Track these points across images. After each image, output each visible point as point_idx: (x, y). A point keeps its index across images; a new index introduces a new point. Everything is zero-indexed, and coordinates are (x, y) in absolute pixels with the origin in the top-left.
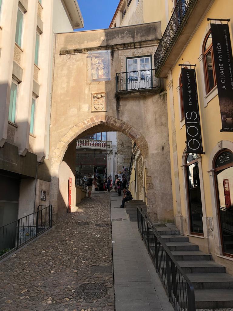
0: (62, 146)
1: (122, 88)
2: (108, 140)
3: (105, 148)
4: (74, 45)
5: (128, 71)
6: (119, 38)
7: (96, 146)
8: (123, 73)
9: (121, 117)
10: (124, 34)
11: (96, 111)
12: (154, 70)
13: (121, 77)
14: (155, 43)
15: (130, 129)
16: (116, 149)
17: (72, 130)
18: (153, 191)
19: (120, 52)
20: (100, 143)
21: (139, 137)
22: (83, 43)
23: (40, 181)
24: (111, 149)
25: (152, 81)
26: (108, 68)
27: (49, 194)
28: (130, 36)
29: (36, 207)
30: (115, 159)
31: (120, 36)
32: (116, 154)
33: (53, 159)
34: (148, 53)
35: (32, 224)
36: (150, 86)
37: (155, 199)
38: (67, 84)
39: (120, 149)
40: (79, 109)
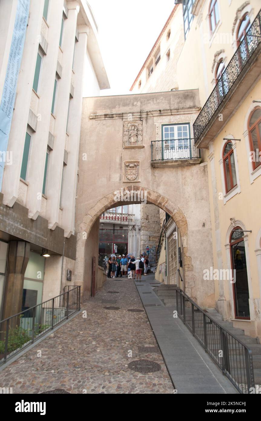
0: (89, 220)
1: (158, 157)
2: (130, 213)
3: (127, 223)
4: (105, 110)
5: (164, 140)
6: (154, 104)
7: (115, 219)
8: (159, 141)
9: (157, 188)
10: (159, 100)
11: (129, 181)
12: (193, 140)
13: (157, 145)
14: (194, 111)
15: (166, 202)
16: (140, 224)
17: (100, 202)
18: (193, 273)
19: (155, 118)
20: (121, 216)
21: (177, 212)
22: (114, 107)
23: (66, 259)
24: (133, 224)
25: (190, 151)
26: (142, 135)
27: (74, 274)
28: (165, 103)
29: (63, 288)
30: (138, 236)
31: (155, 102)
32: (139, 230)
33: (78, 234)
34: (186, 121)
35: (58, 305)
36: (189, 156)
37: (194, 282)
38: (96, 151)
39: (144, 224)
40: (109, 179)
